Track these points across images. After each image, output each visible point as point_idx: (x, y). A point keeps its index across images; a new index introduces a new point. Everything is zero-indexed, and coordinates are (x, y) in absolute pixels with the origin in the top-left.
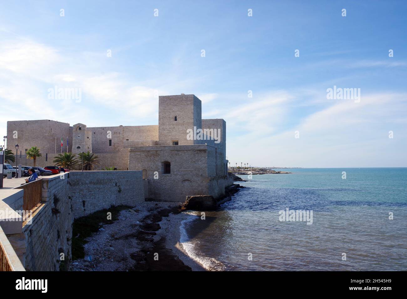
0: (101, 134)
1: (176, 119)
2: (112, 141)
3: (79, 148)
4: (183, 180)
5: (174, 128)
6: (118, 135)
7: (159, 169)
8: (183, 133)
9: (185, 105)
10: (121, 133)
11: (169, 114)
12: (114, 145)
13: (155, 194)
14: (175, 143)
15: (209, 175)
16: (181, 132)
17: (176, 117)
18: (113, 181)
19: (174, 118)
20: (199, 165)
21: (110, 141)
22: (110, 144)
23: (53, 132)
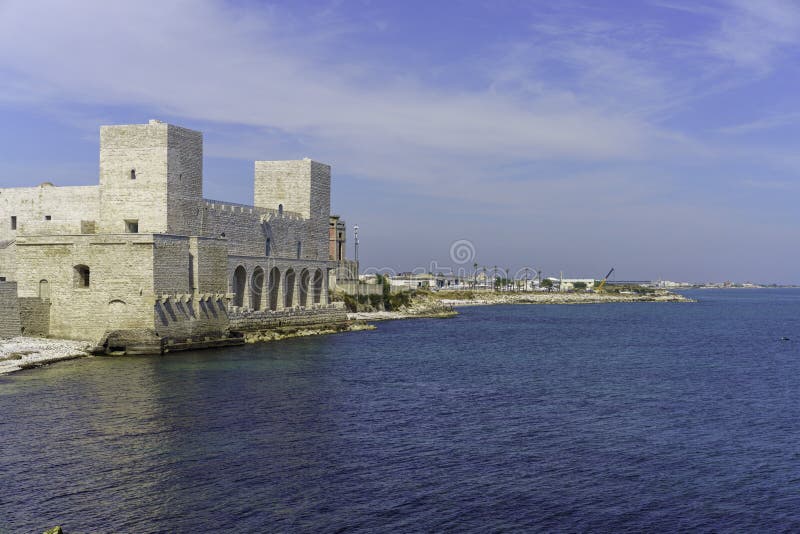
1: (133, 177)
2: (18, 220)
4: (111, 300)
5: (129, 194)
6: (30, 207)
7: (69, 280)
8: (148, 205)
9: (151, 146)
10: (36, 201)
11: (120, 165)
12: (21, 229)
13: (61, 327)
14: (133, 226)
15: (158, 290)
16: (144, 203)
17: (133, 172)
19: (130, 173)
20: (139, 272)
21: (14, 219)
22: (14, 227)
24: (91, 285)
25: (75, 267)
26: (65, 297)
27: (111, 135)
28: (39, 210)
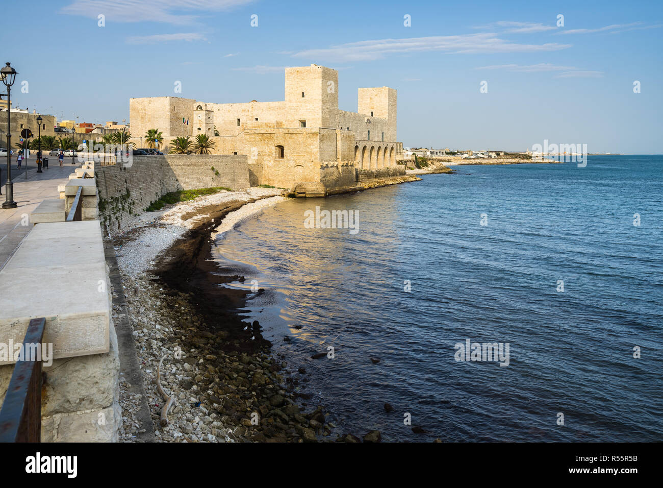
0: (229, 112)
1: (303, 96)
2: (241, 120)
3: (199, 129)
4: (296, 165)
5: (301, 106)
6: (247, 114)
7: (272, 154)
8: (311, 112)
9: (313, 78)
10: (250, 110)
11: (296, 90)
12: (242, 125)
13: (269, 180)
14: (304, 124)
15: (322, 160)
16: (310, 110)
17: (303, 93)
18: (209, 164)
19: (302, 94)
20: (311, 149)
21: (239, 120)
22: (239, 125)
23: (176, 111)
24: (285, 157)
25: (276, 146)
26: (270, 163)
27: (291, 73)
28: (251, 115)
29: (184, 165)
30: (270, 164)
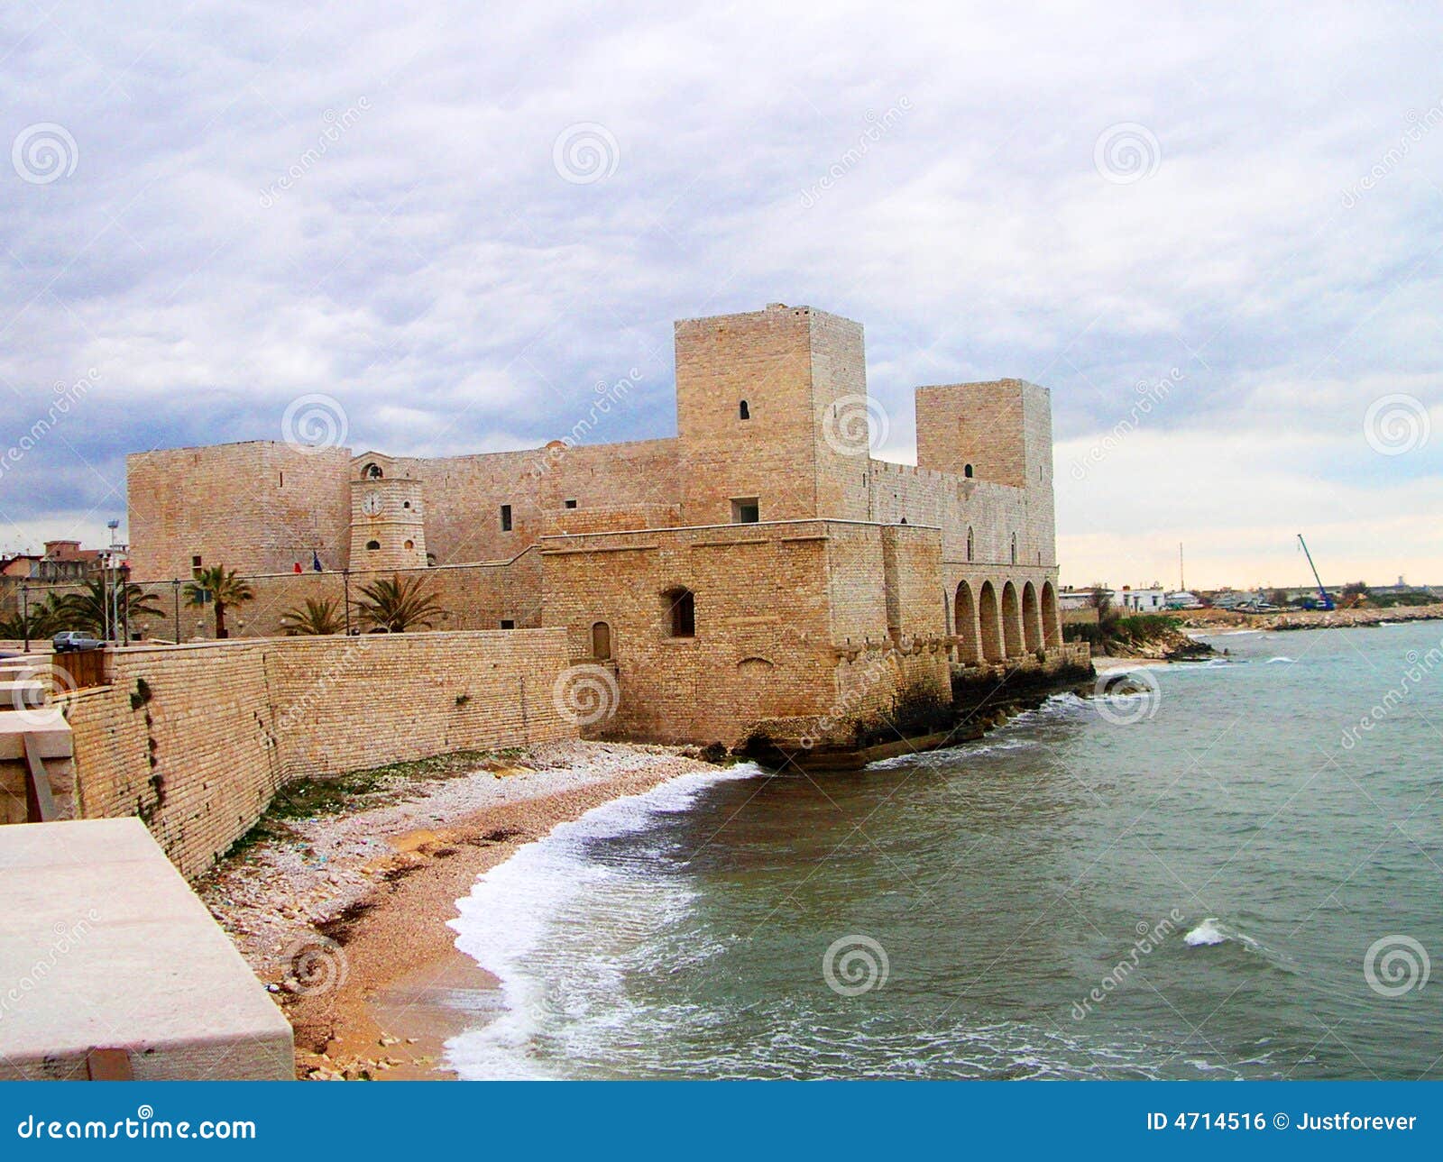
0: (471, 482)
1: (745, 415)
2: (514, 512)
3: (374, 545)
4: (743, 659)
5: (740, 447)
6: (536, 485)
7: (651, 621)
8: (776, 468)
9: (777, 353)
10: (546, 474)
11: (718, 393)
12: (520, 529)
13: (641, 716)
14: (749, 511)
16: (771, 464)
17: (744, 405)
18: (435, 666)
19: (738, 409)
20: (798, 599)
21: (506, 510)
22: (507, 524)
23: (287, 486)
24: (698, 631)
25: (664, 594)
26: (645, 656)
27: (696, 337)
28: (552, 491)
29: (346, 675)
30: (643, 658)
